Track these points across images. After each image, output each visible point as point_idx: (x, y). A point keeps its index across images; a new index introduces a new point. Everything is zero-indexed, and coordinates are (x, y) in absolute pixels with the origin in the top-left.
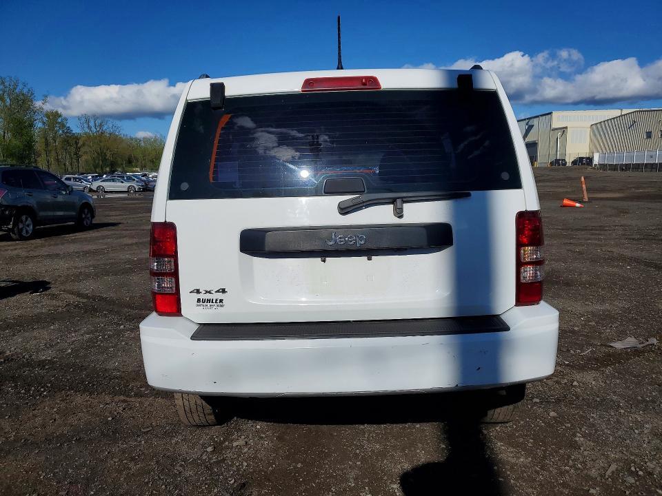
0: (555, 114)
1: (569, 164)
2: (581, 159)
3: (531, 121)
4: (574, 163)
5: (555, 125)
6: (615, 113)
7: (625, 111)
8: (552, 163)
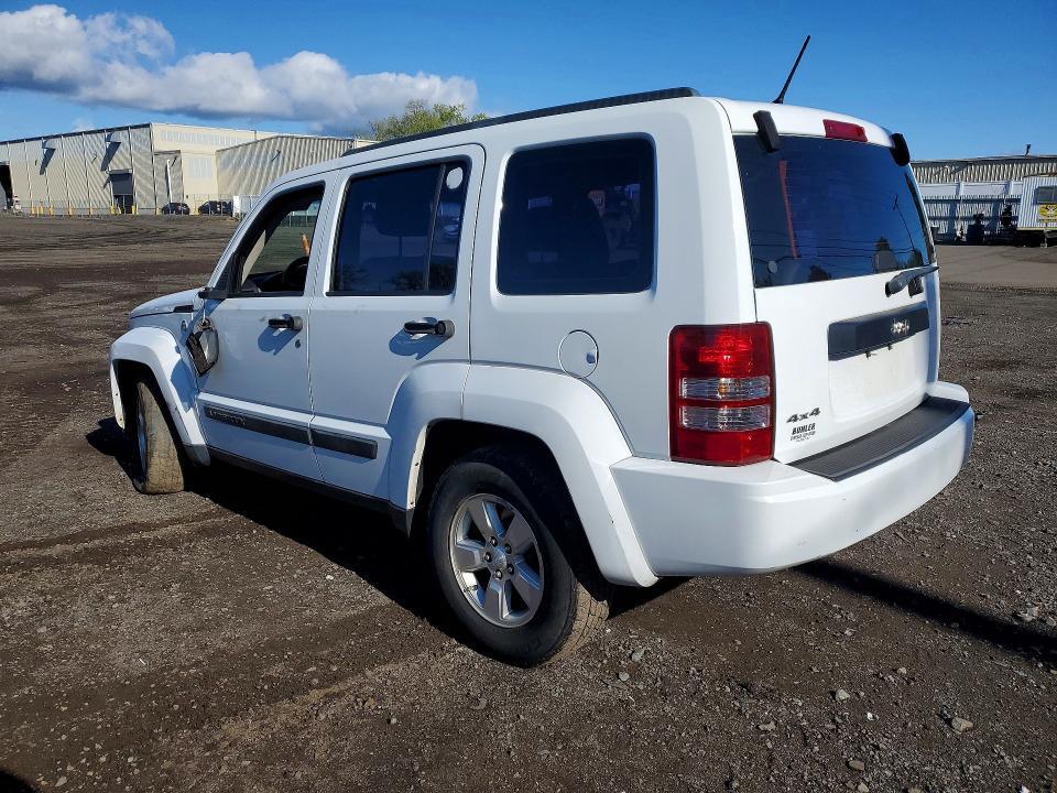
0: (156, 128)
1: (194, 212)
2: (213, 204)
3: (115, 134)
4: (203, 209)
5: (159, 146)
6: (247, 136)
7: (261, 135)
8: (165, 210)
